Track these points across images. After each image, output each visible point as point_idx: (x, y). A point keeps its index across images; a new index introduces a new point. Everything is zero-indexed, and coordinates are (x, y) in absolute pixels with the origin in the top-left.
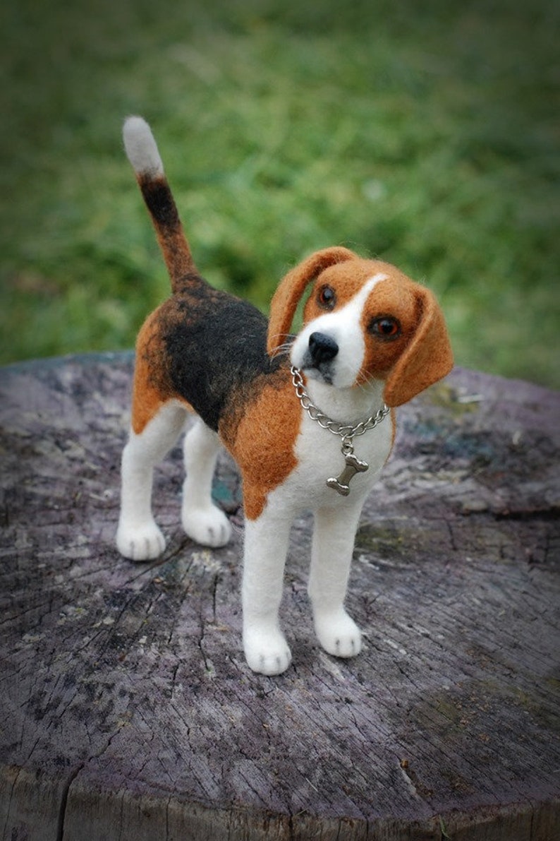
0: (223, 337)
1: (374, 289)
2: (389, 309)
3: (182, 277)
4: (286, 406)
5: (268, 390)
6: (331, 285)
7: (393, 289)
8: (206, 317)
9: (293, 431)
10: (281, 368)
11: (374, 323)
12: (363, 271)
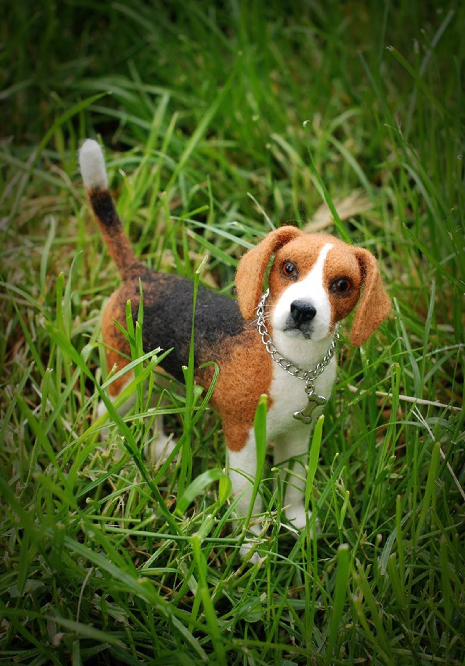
0: (181, 311)
1: (328, 257)
2: (343, 272)
3: (129, 266)
4: (257, 360)
5: (238, 349)
6: (292, 259)
7: (342, 255)
8: (161, 297)
9: (267, 378)
10: (245, 330)
11: (333, 284)
12: (315, 244)
